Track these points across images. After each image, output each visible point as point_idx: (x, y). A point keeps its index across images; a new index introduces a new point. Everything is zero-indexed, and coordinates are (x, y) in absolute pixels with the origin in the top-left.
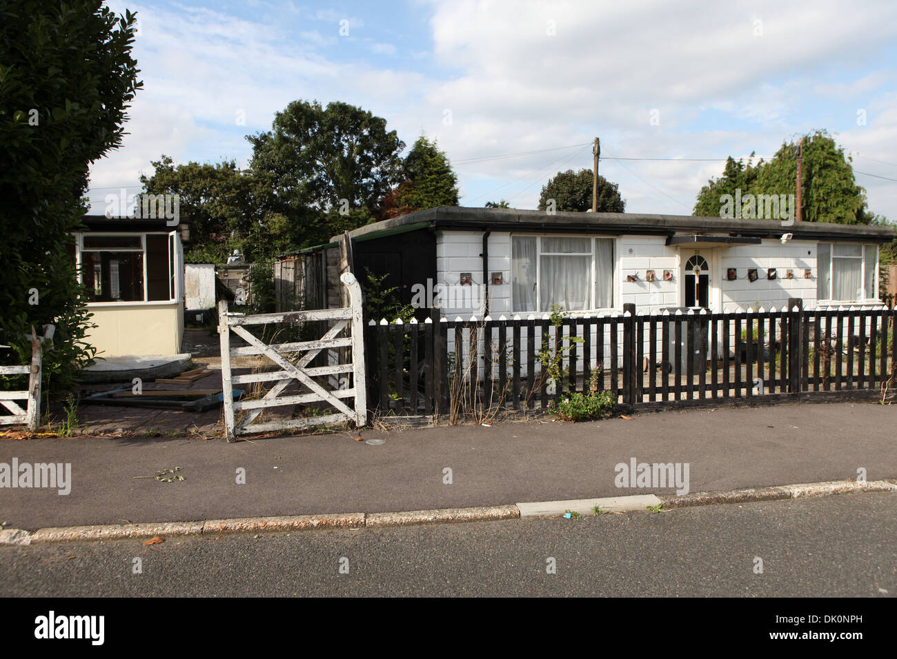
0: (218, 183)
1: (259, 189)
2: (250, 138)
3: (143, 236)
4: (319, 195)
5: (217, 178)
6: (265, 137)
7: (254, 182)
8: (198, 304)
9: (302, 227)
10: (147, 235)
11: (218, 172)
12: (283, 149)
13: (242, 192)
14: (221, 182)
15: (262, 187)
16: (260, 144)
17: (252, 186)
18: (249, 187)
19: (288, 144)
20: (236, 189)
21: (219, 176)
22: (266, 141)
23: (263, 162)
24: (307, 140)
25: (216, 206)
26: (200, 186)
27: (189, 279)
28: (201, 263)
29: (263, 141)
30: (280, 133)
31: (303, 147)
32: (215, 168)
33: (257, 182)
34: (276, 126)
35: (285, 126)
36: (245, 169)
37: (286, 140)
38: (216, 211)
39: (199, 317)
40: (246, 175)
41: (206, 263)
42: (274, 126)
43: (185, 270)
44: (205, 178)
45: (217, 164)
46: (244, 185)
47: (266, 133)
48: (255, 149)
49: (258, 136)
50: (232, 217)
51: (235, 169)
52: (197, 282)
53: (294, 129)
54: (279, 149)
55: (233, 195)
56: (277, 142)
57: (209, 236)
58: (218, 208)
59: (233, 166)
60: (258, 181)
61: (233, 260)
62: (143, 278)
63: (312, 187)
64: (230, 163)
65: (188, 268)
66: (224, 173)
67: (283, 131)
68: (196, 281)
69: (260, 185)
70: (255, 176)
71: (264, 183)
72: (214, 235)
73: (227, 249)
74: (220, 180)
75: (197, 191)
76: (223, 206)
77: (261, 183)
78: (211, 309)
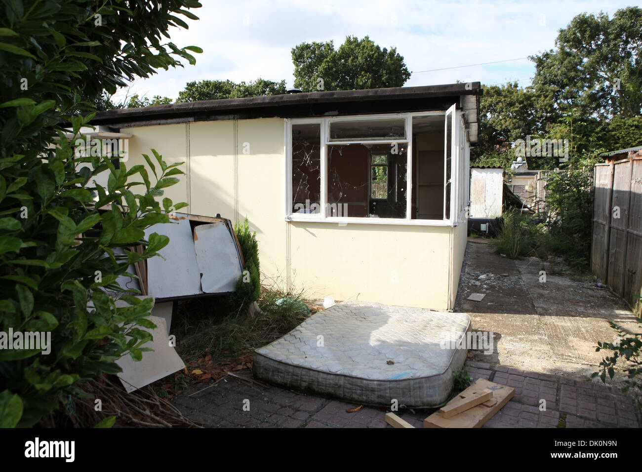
0: (503, 100)
1: (541, 103)
2: (532, 58)
3: (408, 119)
4: (599, 106)
5: (502, 96)
6: (547, 56)
7: (536, 97)
8: (483, 211)
9: (583, 137)
10: (414, 118)
11: (503, 91)
12: (566, 62)
13: (525, 107)
14: (506, 99)
15: (544, 101)
16: (541, 62)
17: (535, 100)
18: (531, 101)
19: (571, 57)
20: (520, 104)
21: (504, 94)
22: (547, 58)
23: (545, 78)
24: (589, 53)
25: (501, 120)
26: (487, 104)
27: (475, 184)
28: (489, 167)
29: (544, 59)
30: (562, 48)
31: (585, 60)
32: (501, 87)
33: (539, 96)
34: (558, 43)
35: (568, 42)
36: (528, 86)
37: (568, 54)
38: (501, 124)
39: (483, 227)
40: (528, 92)
41: (494, 167)
42: (556, 43)
43: (470, 175)
44: (491, 96)
45: (502, 86)
46: (527, 101)
47: (549, 52)
48: (538, 66)
49: (540, 55)
50: (515, 129)
51: (518, 88)
52: (484, 187)
53: (577, 43)
54: (562, 63)
55: (516, 109)
56: (559, 56)
57: (493, 147)
58: (503, 122)
59: (516, 86)
60: (541, 95)
61: (517, 167)
62: (406, 183)
63: (593, 98)
64: (513, 84)
65: (475, 172)
66: (508, 92)
67: (565, 46)
68: (482, 187)
69: (542, 98)
70: (537, 91)
71: (546, 97)
72: (498, 146)
73: (509, 157)
74: (505, 96)
75: (485, 108)
76: (508, 119)
77: (542, 96)
78: (497, 219)
